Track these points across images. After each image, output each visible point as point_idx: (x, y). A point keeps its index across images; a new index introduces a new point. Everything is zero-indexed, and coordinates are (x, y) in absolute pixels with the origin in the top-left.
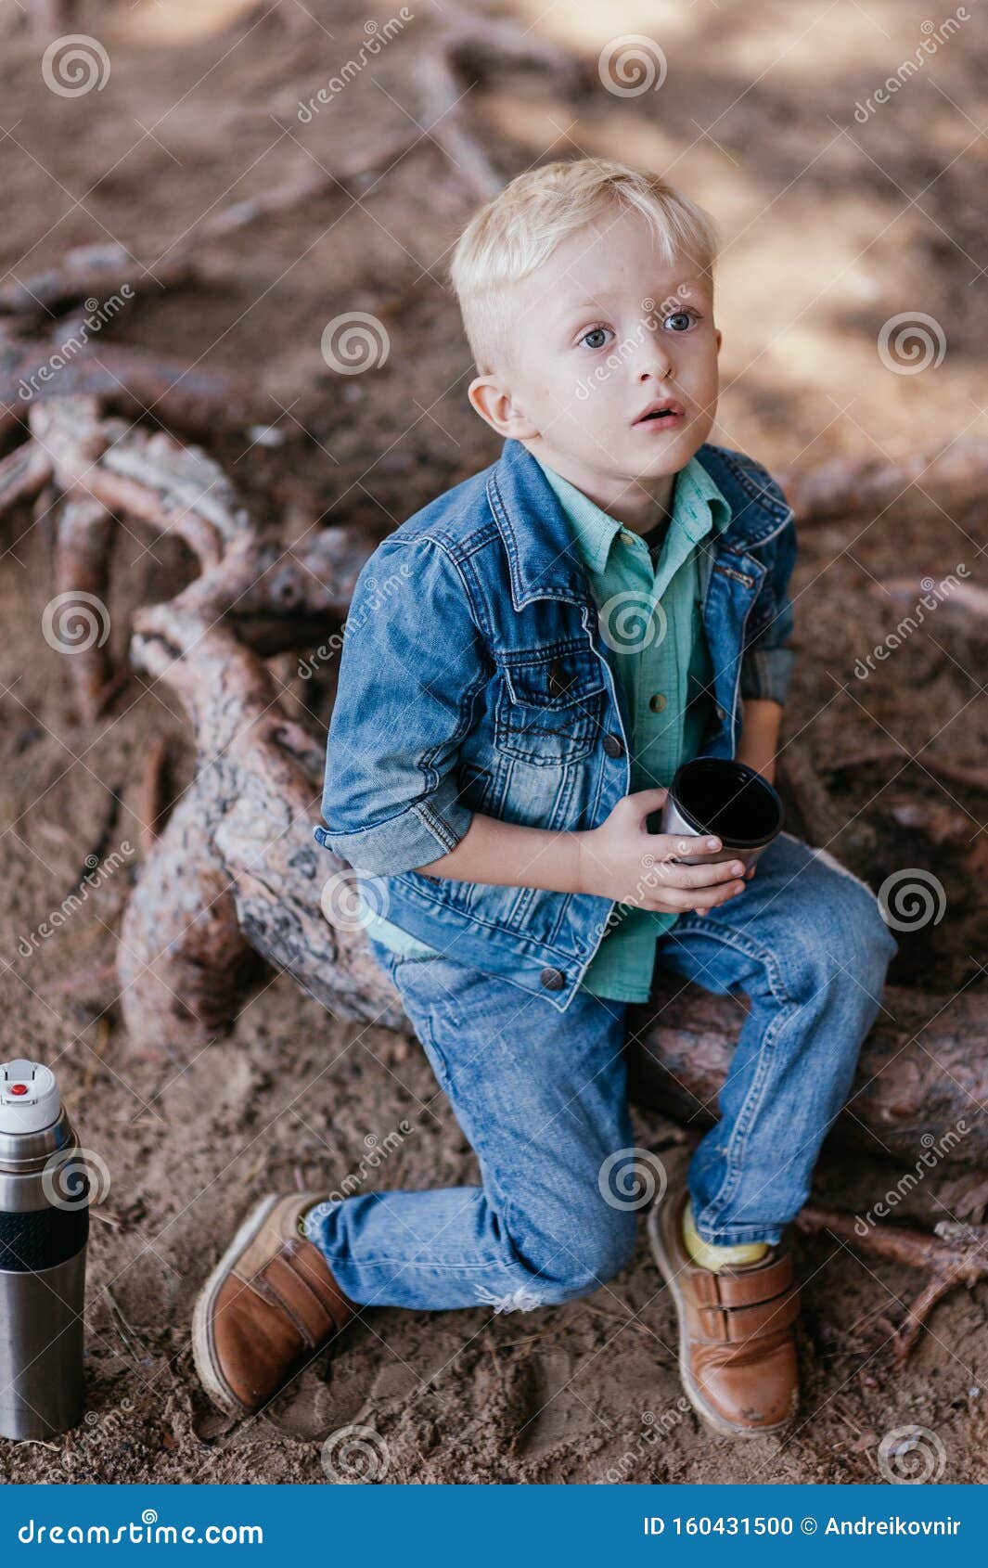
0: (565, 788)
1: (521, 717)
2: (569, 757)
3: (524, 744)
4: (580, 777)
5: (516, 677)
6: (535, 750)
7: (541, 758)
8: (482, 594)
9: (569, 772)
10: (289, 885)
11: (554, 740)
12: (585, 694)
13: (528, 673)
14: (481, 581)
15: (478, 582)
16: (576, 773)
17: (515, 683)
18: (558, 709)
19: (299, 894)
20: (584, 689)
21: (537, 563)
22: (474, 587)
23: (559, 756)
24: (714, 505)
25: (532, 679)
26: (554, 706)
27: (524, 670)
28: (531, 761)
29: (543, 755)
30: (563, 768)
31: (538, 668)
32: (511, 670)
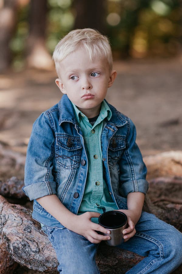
0: (72, 175)
1: (61, 152)
2: (73, 166)
3: (62, 161)
4: (75, 173)
5: (58, 140)
6: (65, 164)
7: (66, 166)
8: (52, 120)
9: (73, 171)
11: (69, 160)
13: (62, 139)
14: (52, 117)
15: (52, 118)
16: (74, 172)
18: (69, 150)
19: (28, 237)
20: (76, 148)
21: (65, 115)
22: (51, 119)
23: (70, 165)
25: (63, 141)
28: (65, 167)
30: (72, 169)
31: (64, 139)
32: (58, 138)
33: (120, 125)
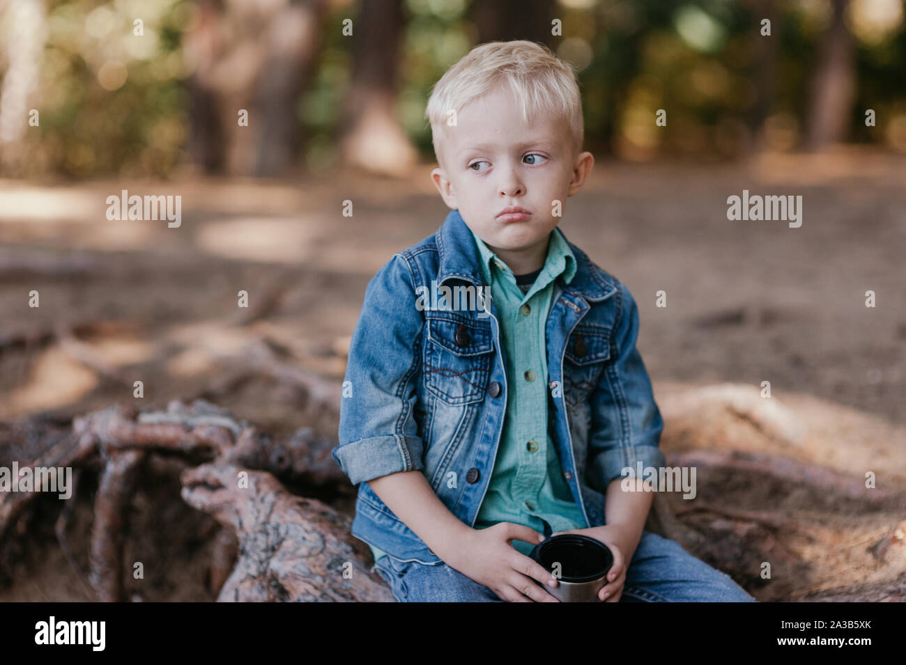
0: (464, 422)
1: (438, 359)
2: (468, 398)
3: (441, 383)
4: (473, 416)
5: (433, 325)
6: (448, 392)
7: (453, 398)
8: (420, 274)
9: (468, 411)
10: (328, 581)
11: (458, 380)
12: (479, 351)
13: (442, 325)
14: (420, 267)
15: (418, 268)
16: (472, 413)
17: (432, 329)
18: (459, 354)
20: (478, 349)
21: (453, 261)
22: (415, 270)
23: (462, 395)
24: (568, 259)
25: (445, 330)
26: (458, 352)
27: (440, 323)
28: (446, 400)
29: (453, 396)
30: (464, 406)
31: (449, 324)
32: (432, 321)
33: (597, 297)
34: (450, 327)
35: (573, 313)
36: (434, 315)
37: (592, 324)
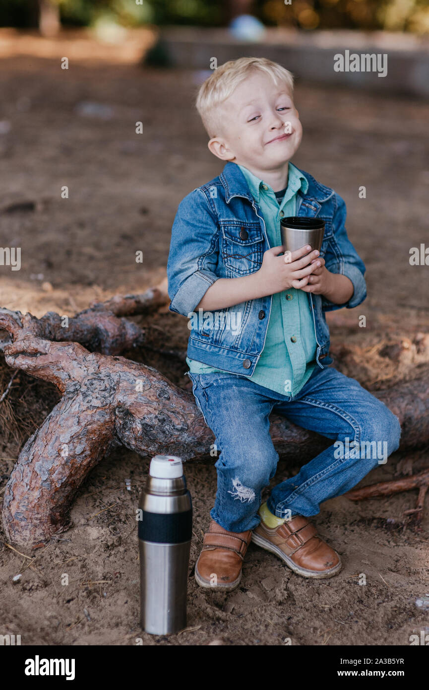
1: (231, 249)
2: (252, 270)
3: (234, 263)
5: (226, 229)
6: (239, 268)
8: (213, 200)
11: (244, 260)
12: (255, 241)
13: (231, 229)
17: (225, 232)
18: (243, 245)
23: (248, 269)
24: (302, 180)
25: (233, 231)
26: (242, 243)
27: (229, 228)
28: (239, 273)
29: (243, 270)
31: (235, 228)
32: (224, 227)
33: (323, 199)
34: (236, 230)
35: (312, 211)
36: (225, 223)
37: (322, 216)
